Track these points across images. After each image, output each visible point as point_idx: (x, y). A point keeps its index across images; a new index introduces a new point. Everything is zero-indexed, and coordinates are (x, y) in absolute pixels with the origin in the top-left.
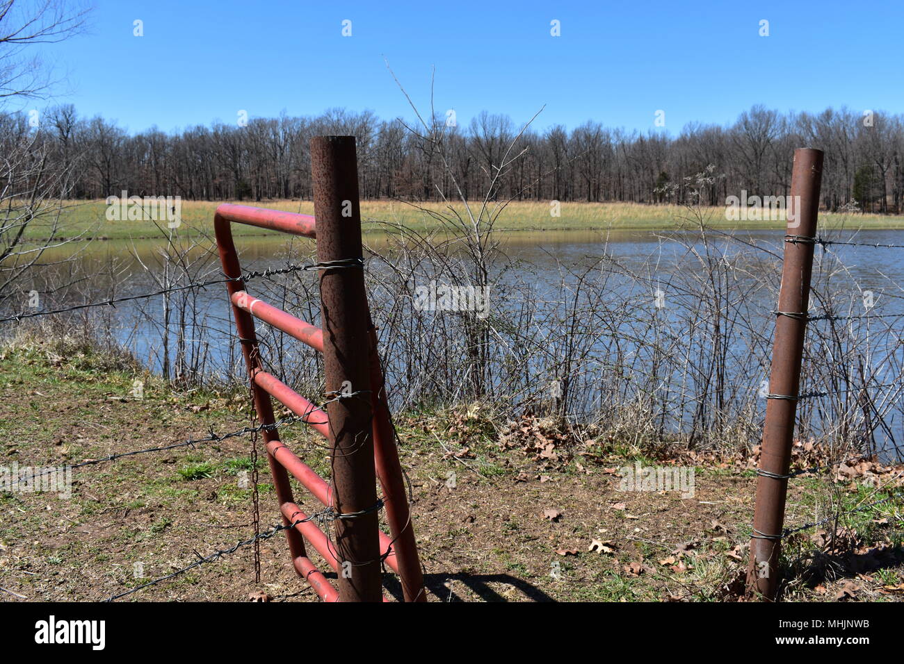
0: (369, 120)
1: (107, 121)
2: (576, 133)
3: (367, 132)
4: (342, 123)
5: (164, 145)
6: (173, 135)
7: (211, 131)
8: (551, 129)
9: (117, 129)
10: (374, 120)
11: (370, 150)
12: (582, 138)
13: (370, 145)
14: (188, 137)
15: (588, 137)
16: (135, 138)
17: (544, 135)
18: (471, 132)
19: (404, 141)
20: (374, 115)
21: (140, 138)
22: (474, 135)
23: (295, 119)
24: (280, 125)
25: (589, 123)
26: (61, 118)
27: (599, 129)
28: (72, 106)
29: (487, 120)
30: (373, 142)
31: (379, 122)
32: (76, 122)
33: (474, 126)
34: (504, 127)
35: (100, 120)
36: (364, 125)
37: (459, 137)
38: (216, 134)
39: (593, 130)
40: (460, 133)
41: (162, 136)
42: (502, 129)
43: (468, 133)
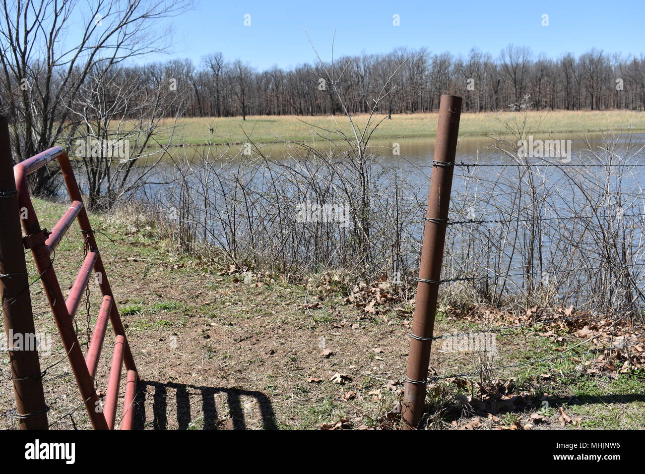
0: (425, 54)
1: (244, 63)
2: (583, 59)
3: (423, 63)
4: (405, 57)
5: (282, 78)
6: (288, 71)
7: (314, 66)
8: (562, 56)
9: (251, 68)
10: (429, 54)
11: (426, 76)
12: (587, 62)
13: (426, 73)
14: (299, 71)
15: (592, 61)
16: (263, 74)
17: (557, 60)
18: (500, 61)
19: (451, 68)
20: (428, 51)
21: (266, 73)
22: (503, 62)
23: (372, 56)
24: (361, 60)
25: (593, 50)
26: (214, 62)
27: (601, 54)
28: (221, 53)
29: (513, 50)
30: (428, 70)
31: (432, 55)
32: (224, 64)
33: (503, 56)
34: (525, 55)
35: (239, 62)
36: (421, 58)
37: (492, 65)
38: (317, 69)
39: (595, 56)
40: (492, 61)
41: (281, 72)
42: (524, 57)
43: (498, 61)
